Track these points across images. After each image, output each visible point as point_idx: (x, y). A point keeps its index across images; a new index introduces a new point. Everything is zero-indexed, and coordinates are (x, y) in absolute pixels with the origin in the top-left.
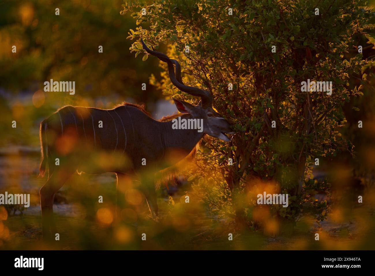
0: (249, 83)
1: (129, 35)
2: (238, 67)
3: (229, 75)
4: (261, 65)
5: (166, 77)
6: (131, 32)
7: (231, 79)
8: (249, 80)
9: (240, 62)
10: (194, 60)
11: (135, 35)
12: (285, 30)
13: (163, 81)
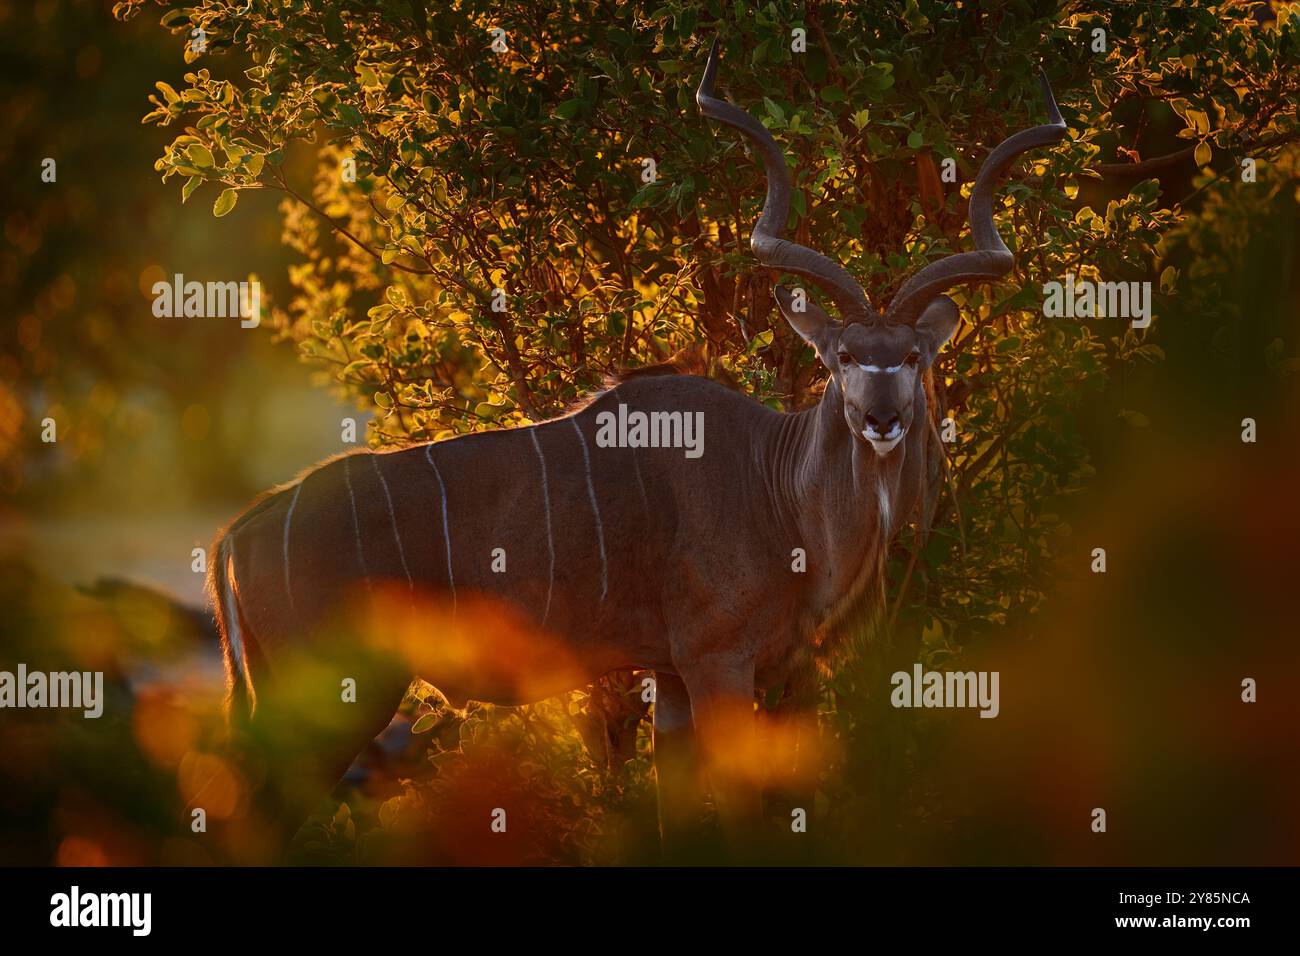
0: (673, 310)
1: (154, 107)
2: (627, 241)
3: (590, 276)
4: (724, 231)
5: (310, 287)
6: (159, 95)
7: (599, 293)
8: (676, 298)
9: (635, 219)
10: (437, 211)
11: (179, 104)
12: (828, 82)
13: (301, 303)
